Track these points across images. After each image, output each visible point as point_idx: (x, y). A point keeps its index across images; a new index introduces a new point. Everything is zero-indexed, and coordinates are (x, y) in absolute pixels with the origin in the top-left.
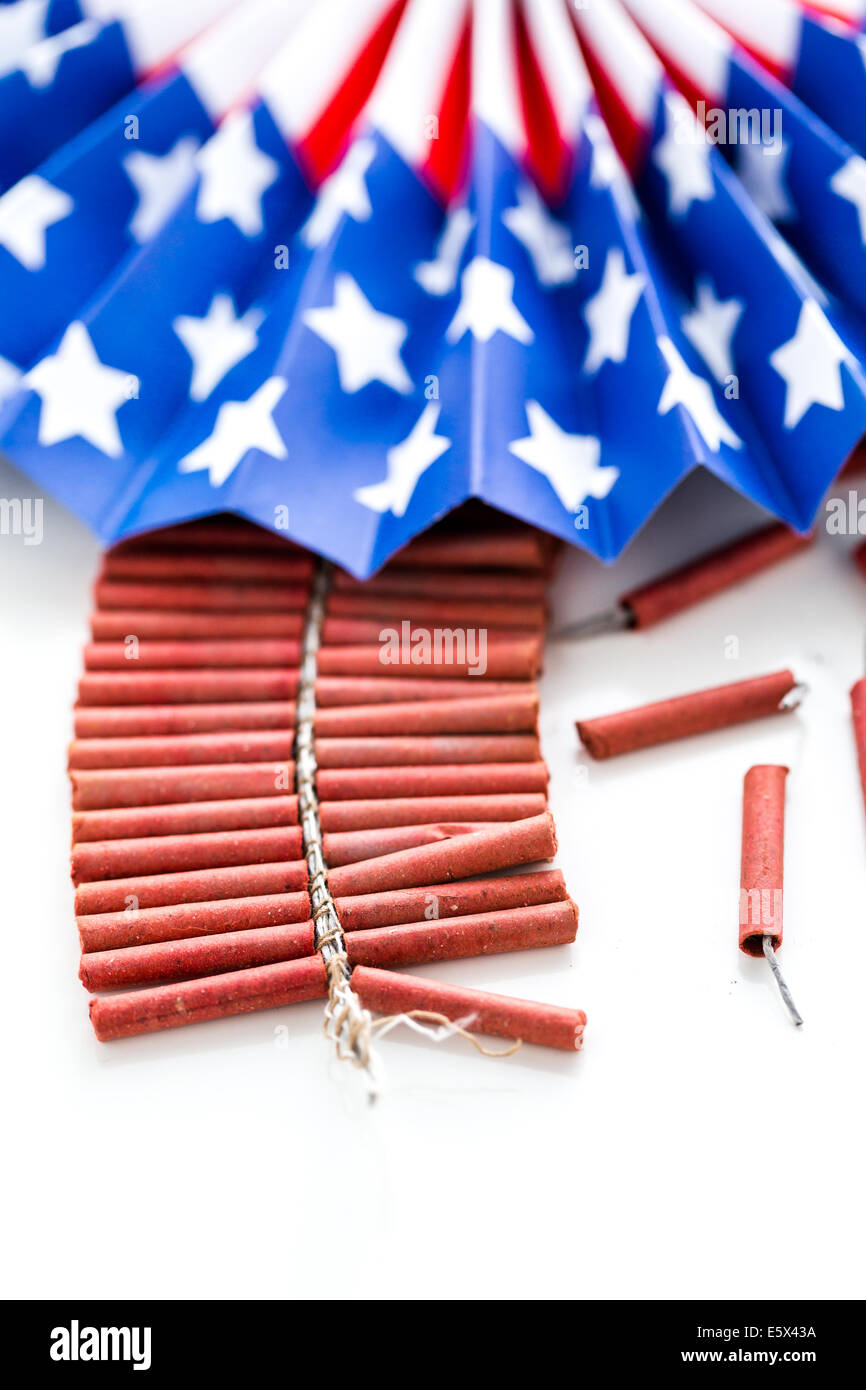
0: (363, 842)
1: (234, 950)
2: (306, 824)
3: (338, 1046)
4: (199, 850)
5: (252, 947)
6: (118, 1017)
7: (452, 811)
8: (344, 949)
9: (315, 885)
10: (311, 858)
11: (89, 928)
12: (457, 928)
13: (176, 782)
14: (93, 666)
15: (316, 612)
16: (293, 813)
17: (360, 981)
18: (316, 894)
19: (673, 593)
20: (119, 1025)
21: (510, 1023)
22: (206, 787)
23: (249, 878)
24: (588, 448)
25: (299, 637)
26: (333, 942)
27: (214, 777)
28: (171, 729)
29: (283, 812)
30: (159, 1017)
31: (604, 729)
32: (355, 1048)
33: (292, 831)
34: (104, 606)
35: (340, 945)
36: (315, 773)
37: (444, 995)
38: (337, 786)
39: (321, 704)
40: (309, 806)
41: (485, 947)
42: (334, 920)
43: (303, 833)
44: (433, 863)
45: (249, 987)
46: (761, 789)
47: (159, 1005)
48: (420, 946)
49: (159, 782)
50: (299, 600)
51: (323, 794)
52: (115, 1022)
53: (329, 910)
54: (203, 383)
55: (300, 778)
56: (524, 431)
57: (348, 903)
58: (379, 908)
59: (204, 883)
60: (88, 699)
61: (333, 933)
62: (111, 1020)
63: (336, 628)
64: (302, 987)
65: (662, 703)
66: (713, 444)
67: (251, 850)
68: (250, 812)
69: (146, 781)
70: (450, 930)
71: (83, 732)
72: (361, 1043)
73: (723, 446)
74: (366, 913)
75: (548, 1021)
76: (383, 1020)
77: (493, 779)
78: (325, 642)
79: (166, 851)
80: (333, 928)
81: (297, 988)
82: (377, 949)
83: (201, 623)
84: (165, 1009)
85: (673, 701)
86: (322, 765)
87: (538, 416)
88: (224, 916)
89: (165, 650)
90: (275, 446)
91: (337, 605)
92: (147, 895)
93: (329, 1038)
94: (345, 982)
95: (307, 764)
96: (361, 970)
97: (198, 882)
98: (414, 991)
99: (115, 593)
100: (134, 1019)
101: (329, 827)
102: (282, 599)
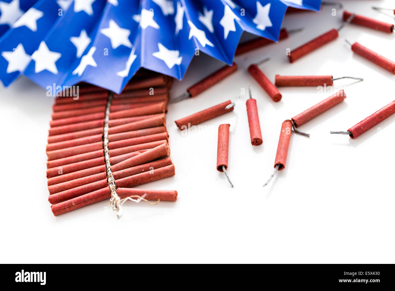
0: (120, 158)
1: (87, 188)
2: (106, 156)
3: (113, 207)
4: (78, 166)
5: (91, 187)
6: (58, 209)
7: (142, 147)
8: (115, 184)
9: (108, 170)
10: (107, 164)
11: (51, 189)
12: (143, 175)
13: (73, 150)
14: (52, 126)
15: (109, 105)
16: (102, 153)
17: (119, 191)
18: (108, 172)
19: (200, 86)
20: (58, 211)
21: (157, 196)
22: (80, 151)
23: (91, 171)
24: (176, 53)
25: (105, 112)
26: (112, 183)
27: (82, 148)
28: (72, 138)
29: (100, 154)
30: (68, 207)
31: (182, 122)
32: (116, 207)
33: (102, 158)
34: (55, 111)
35: (114, 183)
36: (108, 143)
37: (140, 191)
38: (113, 146)
39: (110, 126)
40: (107, 152)
41: (151, 179)
42: (113, 178)
43: (105, 158)
44: (137, 160)
45: (91, 197)
46: (222, 130)
47: (68, 204)
48: (134, 181)
49: (69, 151)
50: (105, 102)
51: (110, 148)
52: (57, 210)
53: (111, 176)
54: (79, 53)
55: (104, 145)
56: (157, 50)
57: (116, 173)
58: (124, 173)
59: (80, 174)
60: (51, 134)
61: (112, 181)
62: (56, 210)
63: (114, 108)
64: (104, 195)
65: (197, 113)
66: (204, 45)
67: (92, 164)
68: (91, 155)
69: (65, 151)
70: (141, 176)
71: (50, 142)
72: (117, 205)
73: (207, 46)
74: (120, 175)
75: (166, 194)
76: (123, 199)
77: (153, 138)
78: (111, 111)
79: (70, 168)
80: (112, 179)
81: (103, 195)
82: (123, 183)
83: (79, 112)
84: (70, 205)
85: (199, 112)
86: (110, 141)
87: (161, 46)
88: (84, 181)
89: (70, 120)
90: (93, 64)
91: (114, 102)
92: (65, 179)
93: (111, 206)
94: (115, 192)
95: (106, 141)
96: (119, 189)
97: (78, 174)
98: (132, 192)
99: (58, 108)
100: (62, 208)
101: (111, 155)
102: (100, 103)
